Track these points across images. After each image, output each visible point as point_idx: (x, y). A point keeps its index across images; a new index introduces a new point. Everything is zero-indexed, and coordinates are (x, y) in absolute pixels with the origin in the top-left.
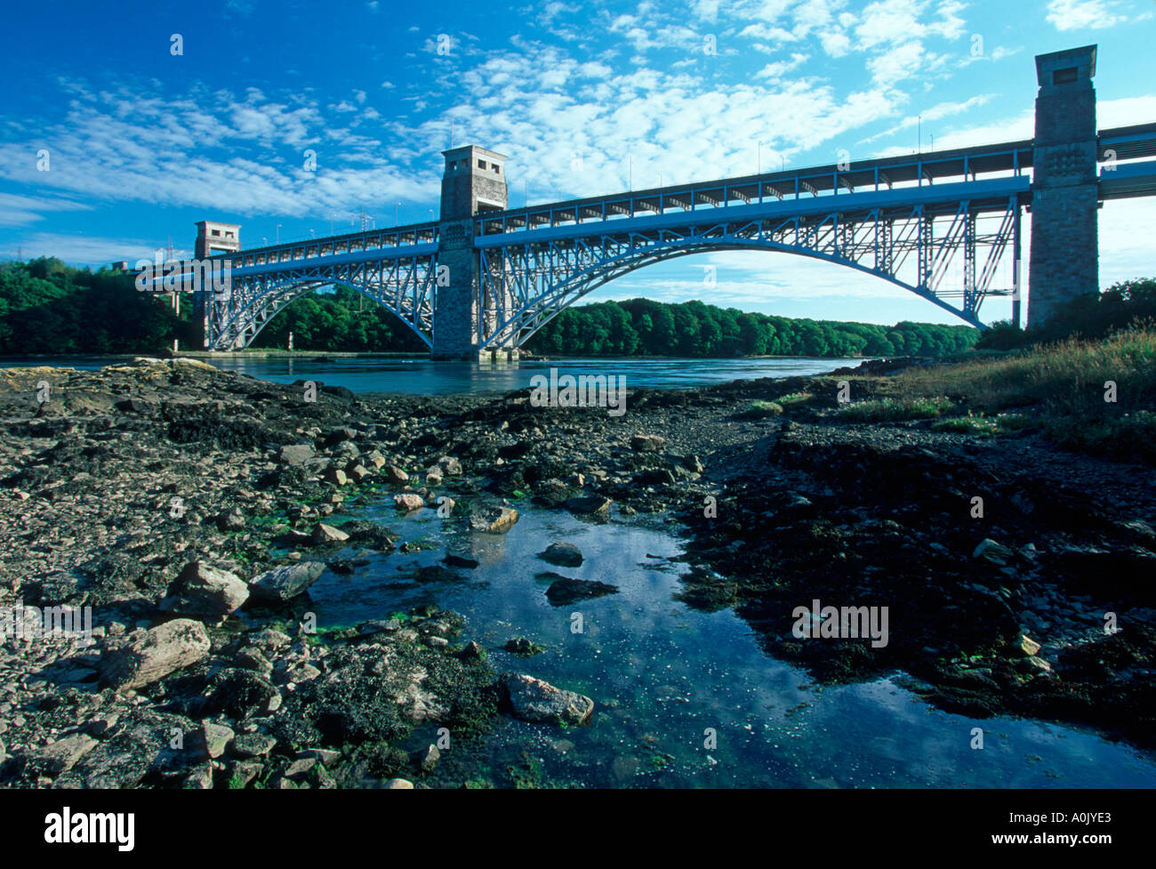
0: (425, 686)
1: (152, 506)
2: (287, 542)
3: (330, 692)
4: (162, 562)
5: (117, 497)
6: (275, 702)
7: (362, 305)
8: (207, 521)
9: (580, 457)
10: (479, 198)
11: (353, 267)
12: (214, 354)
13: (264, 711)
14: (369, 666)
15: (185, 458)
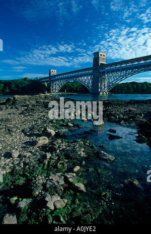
0: (84, 151)
1: (41, 119)
2: (62, 125)
3: (67, 150)
4: (42, 128)
5: (36, 117)
6: (58, 151)
7: (78, 84)
8: (49, 121)
9: (118, 113)
10: (100, 62)
11: (76, 77)
12: (52, 93)
13: (56, 152)
14: (74, 147)
15: (47, 111)
